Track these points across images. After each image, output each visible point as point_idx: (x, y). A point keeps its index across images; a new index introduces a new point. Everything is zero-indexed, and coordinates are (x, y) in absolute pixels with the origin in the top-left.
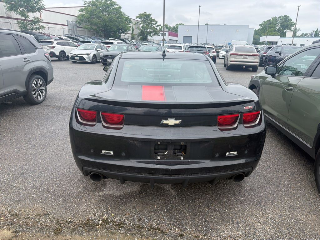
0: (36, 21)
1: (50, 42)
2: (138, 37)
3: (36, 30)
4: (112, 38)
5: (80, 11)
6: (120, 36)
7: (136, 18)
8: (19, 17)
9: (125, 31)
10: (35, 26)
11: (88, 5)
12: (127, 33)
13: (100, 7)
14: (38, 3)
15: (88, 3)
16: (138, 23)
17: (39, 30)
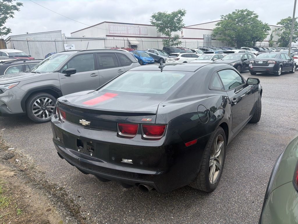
0: (177, 38)
1: (176, 55)
2: (277, 44)
3: (175, 45)
4: (244, 47)
5: (216, 25)
6: (254, 44)
7: (277, 24)
8: (164, 36)
9: (260, 39)
10: (175, 42)
11: (224, 19)
12: (263, 41)
13: (236, 19)
14: (180, 23)
15: (225, 17)
16: (279, 29)
17: (177, 45)
